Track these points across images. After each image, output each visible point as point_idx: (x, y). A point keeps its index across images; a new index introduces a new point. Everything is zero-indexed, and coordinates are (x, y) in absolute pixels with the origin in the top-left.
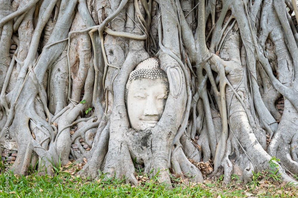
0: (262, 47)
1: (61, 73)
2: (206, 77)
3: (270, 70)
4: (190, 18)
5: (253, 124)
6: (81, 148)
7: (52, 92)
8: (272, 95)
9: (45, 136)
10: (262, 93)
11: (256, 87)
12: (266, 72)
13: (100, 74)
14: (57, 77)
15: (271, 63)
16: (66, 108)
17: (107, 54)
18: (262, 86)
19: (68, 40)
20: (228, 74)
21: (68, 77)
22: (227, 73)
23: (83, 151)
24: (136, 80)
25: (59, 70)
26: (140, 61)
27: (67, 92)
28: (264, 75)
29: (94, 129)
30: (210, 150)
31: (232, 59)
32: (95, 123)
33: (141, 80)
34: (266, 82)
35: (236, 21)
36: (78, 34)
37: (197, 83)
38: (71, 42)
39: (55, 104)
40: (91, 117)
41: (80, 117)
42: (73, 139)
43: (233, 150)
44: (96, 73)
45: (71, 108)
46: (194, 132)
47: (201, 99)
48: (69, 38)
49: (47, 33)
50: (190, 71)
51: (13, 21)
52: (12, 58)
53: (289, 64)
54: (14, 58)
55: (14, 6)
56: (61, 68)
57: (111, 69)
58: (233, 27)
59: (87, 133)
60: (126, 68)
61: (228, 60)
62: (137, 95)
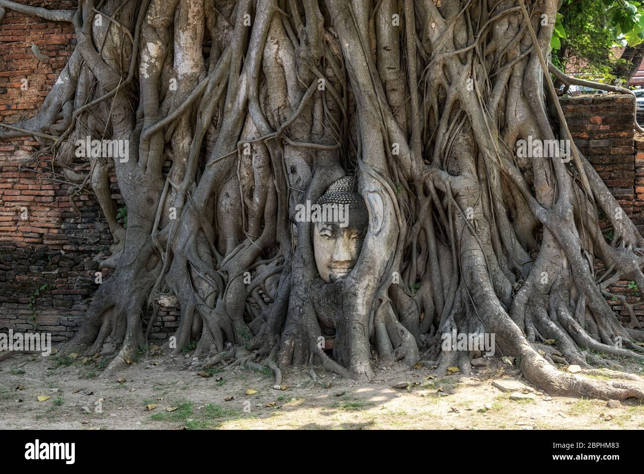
1: (230, 199)
2: (429, 198)
6: (260, 302)
8: (525, 222)
9: (211, 288)
12: (517, 186)
13: (284, 197)
14: (226, 203)
15: (525, 174)
16: (239, 247)
17: (289, 173)
19: (238, 152)
20: (458, 194)
21: (241, 205)
22: (455, 194)
23: (263, 307)
25: (227, 195)
26: (331, 181)
27: (240, 224)
29: (277, 275)
30: (433, 305)
31: (463, 174)
32: (279, 267)
35: (467, 117)
37: (417, 207)
39: (225, 241)
40: (274, 258)
41: (260, 258)
42: (249, 291)
43: (463, 306)
44: (279, 196)
45: (246, 247)
46: (413, 278)
47: (423, 228)
48: (239, 149)
49: (210, 144)
50: (407, 190)
51: (163, 130)
52: (165, 180)
53: (549, 175)
54: (168, 179)
55: (164, 109)
56: (230, 192)
57: (294, 192)
58: (463, 125)
59: (268, 281)
60: (312, 192)
61: (458, 174)
62: (323, 233)
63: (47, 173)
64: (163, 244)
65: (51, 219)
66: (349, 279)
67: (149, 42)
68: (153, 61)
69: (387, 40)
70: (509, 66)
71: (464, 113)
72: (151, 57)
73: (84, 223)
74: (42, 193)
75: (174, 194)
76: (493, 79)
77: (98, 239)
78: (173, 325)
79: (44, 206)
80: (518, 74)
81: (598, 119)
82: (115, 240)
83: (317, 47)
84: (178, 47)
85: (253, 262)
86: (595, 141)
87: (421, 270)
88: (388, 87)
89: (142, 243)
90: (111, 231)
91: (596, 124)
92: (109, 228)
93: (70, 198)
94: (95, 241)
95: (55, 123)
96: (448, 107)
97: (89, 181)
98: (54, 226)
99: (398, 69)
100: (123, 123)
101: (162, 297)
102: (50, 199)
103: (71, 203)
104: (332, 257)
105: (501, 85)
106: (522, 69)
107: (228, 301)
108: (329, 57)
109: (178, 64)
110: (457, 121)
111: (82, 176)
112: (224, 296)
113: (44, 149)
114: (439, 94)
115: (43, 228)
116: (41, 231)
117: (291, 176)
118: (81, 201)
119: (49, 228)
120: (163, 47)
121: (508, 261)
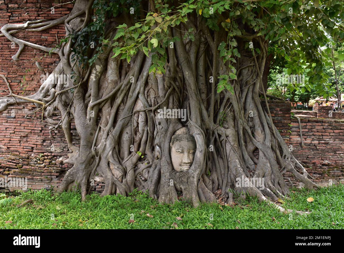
0: (246, 120)
1: (128, 135)
2: (214, 137)
3: (250, 134)
4: (205, 103)
5: (242, 166)
6: (140, 180)
7: (122, 146)
8: (251, 148)
9: (120, 173)
10: (246, 146)
11: (243, 143)
12: (248, 134)
14: (126, 137)
15: (251, 129)
16: (130, 156)
17: (157, 124)
18: (245, 142)
19: (132, 114)
21: (132, 138)
22: (227, 135)
23: (142, 182)
24: (177, 142)
25: (127, 133)
28: (247, 136)
29: (148, 168)
31: (230, 128)
32: (149, 165)
33: (180, 142)
34: (248, 140)
35: (232, 105)
36: (139, 112)
37: (209, 141)
38: (134, 116)
39: (123, 153)
40: (145, 161)
42: (136, 175)
43: (232, 182)
44: (149, 134)
45: (133, 156)
48: (133, 114)
49: (120, 110)
51: (99, 104)
52: (98, 125)
53: (262, 129)
54: (99, 125)
55: (100, 94)
56: (128, 132)
57: (160, 133)
58: (230, 109)
59: (144, 171)
60: (170, 133)
61: (228, 128)
62: (178, 151)
63: (39, 120)
64: (97, 153)
65: (39, 141)
66: (190, 170)
67: (97, 65)
68: (98, 73)
69: (202, 72)
70: (248, 86)
71: (231, 103)
72: (97, 72)
73: (55, 143)
74: (35, 129)
75: (102, 132)
76: (242, 91)
77: (62, 150)
78: (100, 189)
79: (35, 134)
80: (251, 90)
81: (278, 109)
82: (70, 151)
83: (174, 73)
84: (110, 68)
85: (137, 162)
86: (277, 118)
87: (210, 167)
88: (201, 91)
89: (88, 153)
90: (68, 147)
91: (278, 111)
92: (67, 146)
93: (50, 131)
94: (61, 151)
95: (45, 97)
96: (225, 101)
97: (61, 124)
98: (40, 144)
99: (205, 85)
100: (80, 99)
101: (96, 177)
102: (39, 132)
103: (50, 134)
104: (182, 161)
105: (244, 94)
106: (252, 88)
107: (128, 179)
108: (178, 78)
109: (109, 75)
110: (228, 107)
111: (56, 122)
112: (126, 177)
113: (38, 109)
114: (221, 95)
115: (34, 144)
116: (33, 146)
117: (158, 126)
118: (54, 133)
119: (37, 145)
120: (103, 68)
121: (245, 164)
